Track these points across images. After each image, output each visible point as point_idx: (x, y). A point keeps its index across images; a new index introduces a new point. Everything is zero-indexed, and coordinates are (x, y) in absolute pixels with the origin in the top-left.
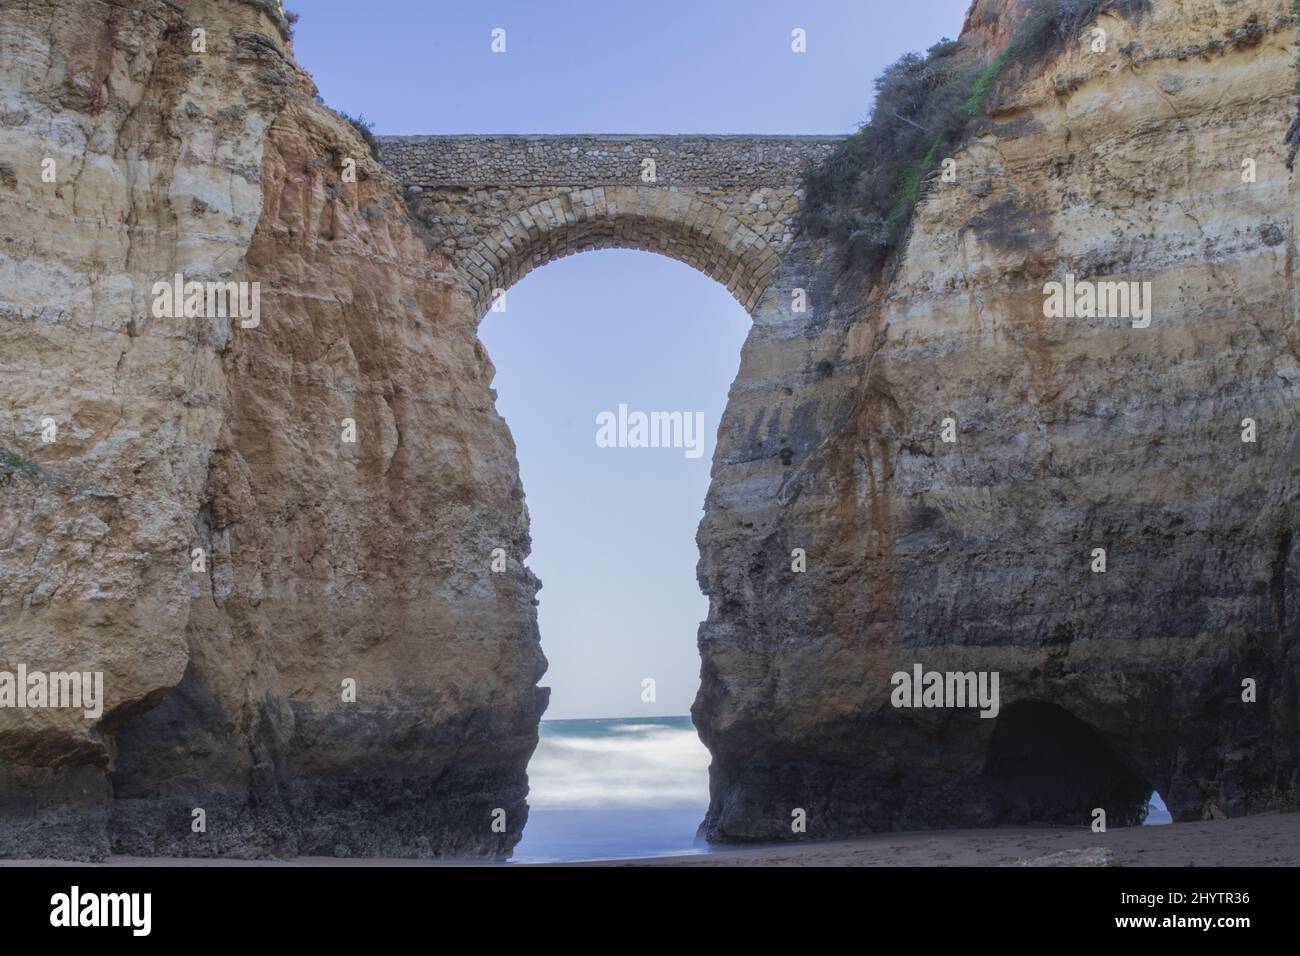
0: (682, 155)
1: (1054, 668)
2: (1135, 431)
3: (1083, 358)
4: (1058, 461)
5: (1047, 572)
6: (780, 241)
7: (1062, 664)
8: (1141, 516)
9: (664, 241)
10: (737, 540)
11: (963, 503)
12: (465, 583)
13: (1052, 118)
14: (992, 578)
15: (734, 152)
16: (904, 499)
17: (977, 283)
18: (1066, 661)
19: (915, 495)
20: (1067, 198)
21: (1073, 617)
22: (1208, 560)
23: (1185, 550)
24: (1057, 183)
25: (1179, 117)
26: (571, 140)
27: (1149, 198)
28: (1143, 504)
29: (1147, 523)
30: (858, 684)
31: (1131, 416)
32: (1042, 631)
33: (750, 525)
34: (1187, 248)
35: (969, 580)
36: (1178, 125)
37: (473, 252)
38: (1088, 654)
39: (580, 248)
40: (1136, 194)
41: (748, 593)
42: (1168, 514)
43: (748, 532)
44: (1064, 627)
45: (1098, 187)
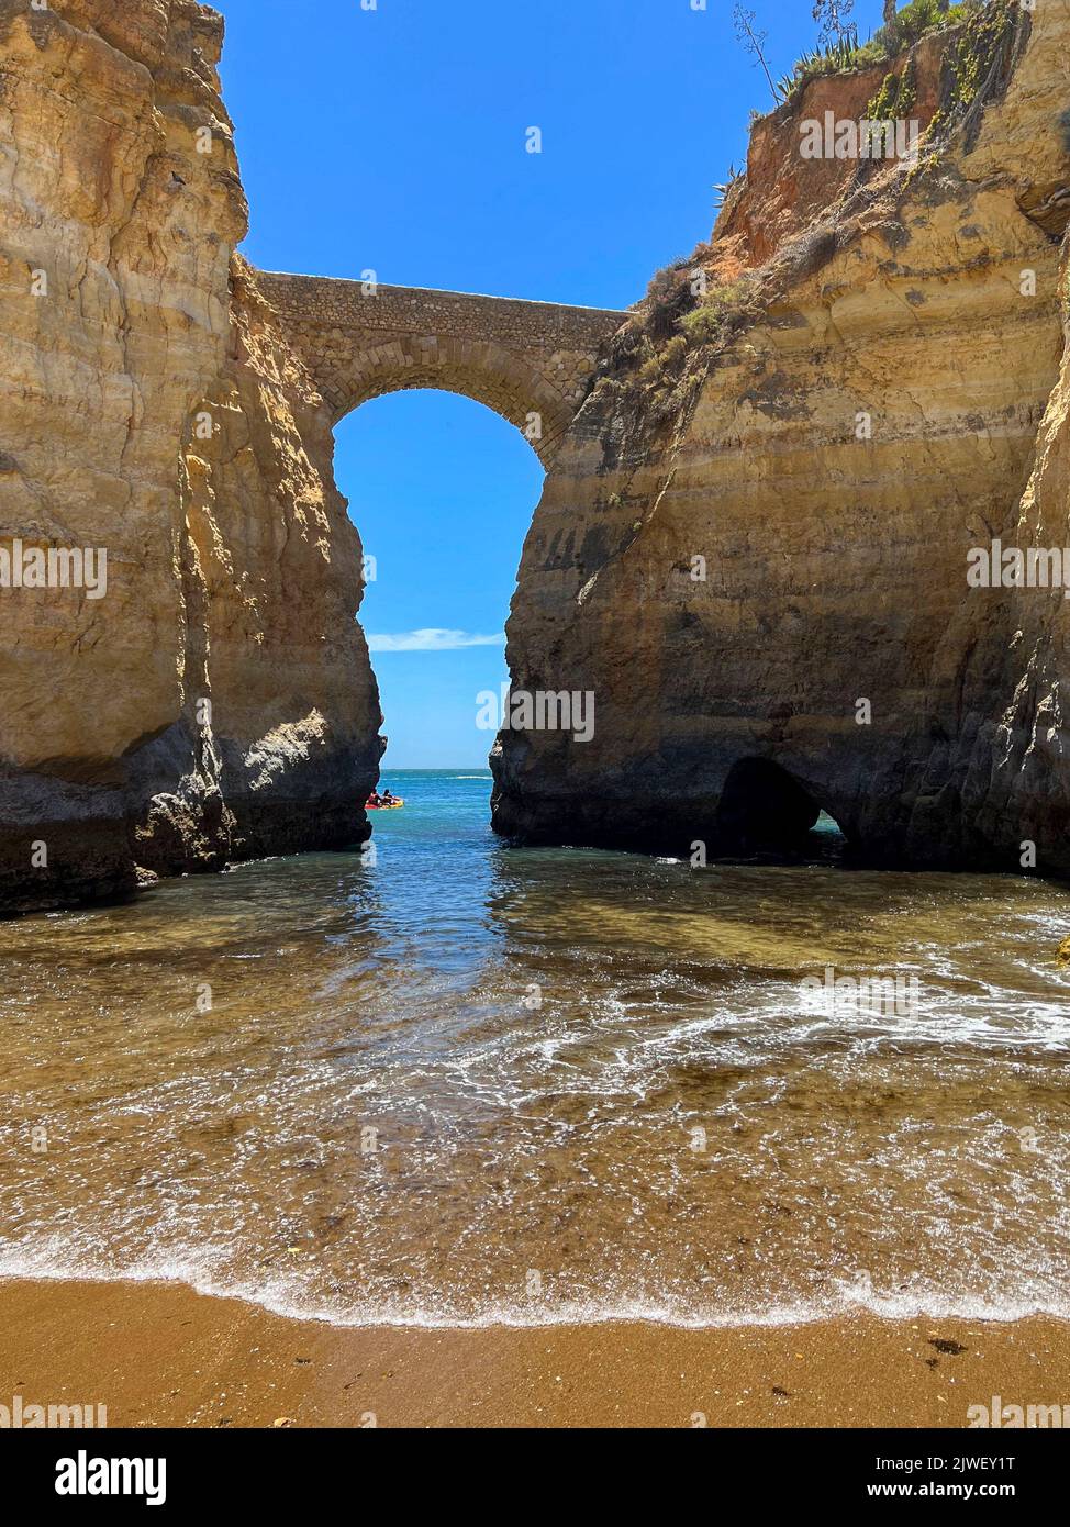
0: (500, 316)
1: (776, 736)
2: (859, 564)
3: (826, 506)
4: (796, 583)
5: (778, 664)
6: (573, 396)
7: (782, 732)
8: (855, 627)
9: (476, 387)
10: (542, 630)
11: (718, 611)
12: (334, 652)
13: (816, 318)
14: (735, 667)
15: (541, 318)
16: (671, 605)
17: (749, 442)
18: (785, 730)
19: (680, 604)
20: (821, 381)
21: (794, 698)
22: (902, 662)
23: (885, 653)
24: (814, 368)
25: (919, 325)
26: (412, 293)
27: (886, 387)
28: (858, 618)
29: (858, 632)
30: (631, 740)
31: (856, 553)
32: (771, 707)
33: (552, 620)
34: (910, 428)
35: (717, 668)
36: (918, 330)
37: (330, 381)
38: (803, 725)
39: (407, 386)
40: (875, 383)
41: (548, 671)
42: (875, 626)
43: (550, 624)
44: (786, 705)
45: (847, 374)
